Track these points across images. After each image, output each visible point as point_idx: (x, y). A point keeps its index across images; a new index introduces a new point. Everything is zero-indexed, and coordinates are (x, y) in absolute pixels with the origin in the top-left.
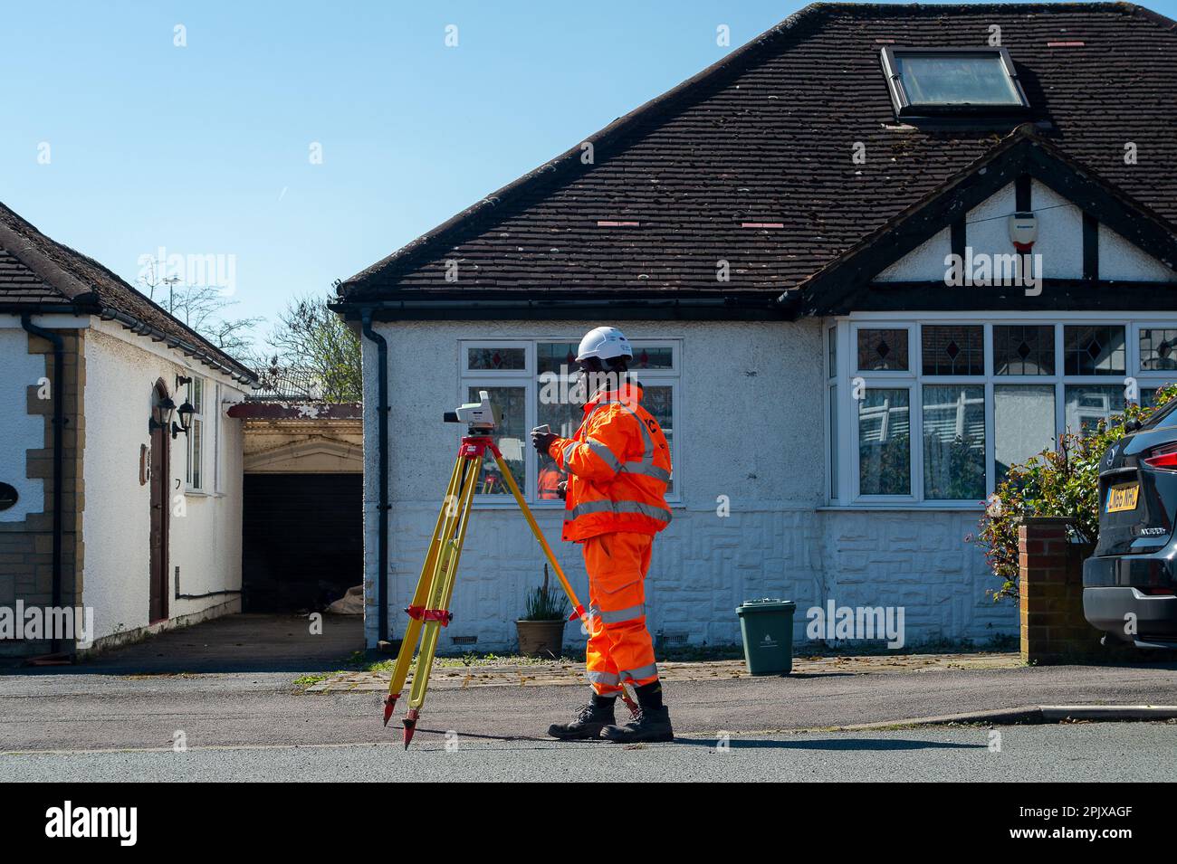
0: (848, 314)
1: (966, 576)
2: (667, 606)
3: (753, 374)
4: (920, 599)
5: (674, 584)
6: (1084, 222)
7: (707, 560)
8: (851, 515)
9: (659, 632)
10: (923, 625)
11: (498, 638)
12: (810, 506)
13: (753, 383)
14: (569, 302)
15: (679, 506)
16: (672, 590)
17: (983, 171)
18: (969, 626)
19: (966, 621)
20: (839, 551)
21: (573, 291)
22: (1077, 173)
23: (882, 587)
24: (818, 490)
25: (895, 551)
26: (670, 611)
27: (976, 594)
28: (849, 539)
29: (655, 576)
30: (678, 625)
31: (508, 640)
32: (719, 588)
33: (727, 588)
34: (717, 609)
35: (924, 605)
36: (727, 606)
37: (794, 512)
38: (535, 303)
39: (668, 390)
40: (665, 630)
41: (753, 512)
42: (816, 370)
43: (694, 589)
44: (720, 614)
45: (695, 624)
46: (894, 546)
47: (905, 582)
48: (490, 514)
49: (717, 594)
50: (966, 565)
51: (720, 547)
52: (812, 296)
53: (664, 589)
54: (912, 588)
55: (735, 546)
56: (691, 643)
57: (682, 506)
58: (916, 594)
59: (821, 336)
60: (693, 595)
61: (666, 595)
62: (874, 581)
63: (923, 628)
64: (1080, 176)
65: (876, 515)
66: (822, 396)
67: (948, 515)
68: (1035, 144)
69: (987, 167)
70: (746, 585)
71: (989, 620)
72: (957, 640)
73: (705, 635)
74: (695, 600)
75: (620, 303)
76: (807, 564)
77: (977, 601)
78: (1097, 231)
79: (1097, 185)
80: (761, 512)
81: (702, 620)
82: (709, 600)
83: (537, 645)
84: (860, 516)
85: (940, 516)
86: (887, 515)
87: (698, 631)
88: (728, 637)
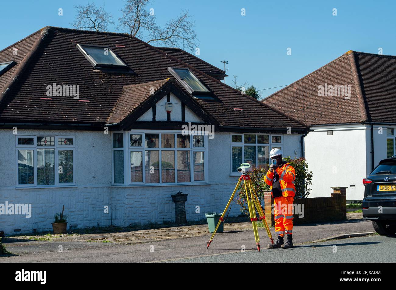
0: (131, 130)
1: (156, 205)
2: (72, 217)
3: (94, 146)
4: (146, 212)
5: (74, 210)
6: (182, 105)
7: (82, 203)
8: (130, 188)
9: (70, 225)
10: (147, 219)
11: (27, 229)
12: (108, 185)
13: (94, 149)
14: (51, 124)
15: (75, 186)
16: (74, 212)
17: (161, 91)
18: (157, 219)
19: (156, 218)
20: (127, 199)
21: (50, 121)
22: (182, 92)
23: (137, 209)
24: (110, 181)
25: (140, 198)
26: (73, 218)
27: (159, 210)
28: (129, 195)
29: (69, 208)
30: (75, 222)
31: (30, 230)
32: (85, 211)
33: (88, 211)
34: (85, 217)
35: (147, 213)
36: (87, 216)
37: (104, 188)
38: (41, 124)
39: (72, 151)
40: (72, 224)
41: (94, 188)
42: (109, 145)
43: (79, 212)
44: (86, 219)
45: (80, 222)
46: (140, 197)
47: (142, 207)
48: (25, 190)
49: (85, 213)
50: (156, 202)
51: (86, 198)
52: (122, 125)
53: (71, 212)
54: (145, 209)
55: (89, 198)
56: (79, 227)
57: (76, 186)
58: (145, 210)
59: (111, 135)
60: (79, 213)
61: (72, 214)
62: (136, 207)
63: (147, 220)
64: (183, 93)
65: (135, 188)
66: (111, 153)
67: (152, 188)
68: (173, 84)
69: (162, 89)
70: (92, 209)
71: (163, 217)
72: (154, 223)
73: (82, 225)
74: (79, 215)
75: (64, 125)
76: (107, 203)
77: (159, 212)
78: (184, 108)
79: (187, 96)
80: (96, 188)
81: (81, 221)
82: (83, 214)
83: (62, 230)
84: (132, 188)
85: (151, 188)
86: (138, 188)
87: (80, 224)
88: (88, 225)
